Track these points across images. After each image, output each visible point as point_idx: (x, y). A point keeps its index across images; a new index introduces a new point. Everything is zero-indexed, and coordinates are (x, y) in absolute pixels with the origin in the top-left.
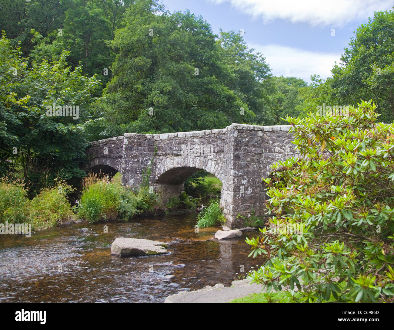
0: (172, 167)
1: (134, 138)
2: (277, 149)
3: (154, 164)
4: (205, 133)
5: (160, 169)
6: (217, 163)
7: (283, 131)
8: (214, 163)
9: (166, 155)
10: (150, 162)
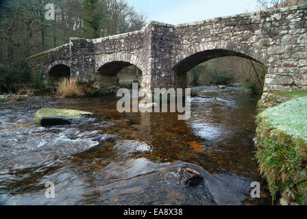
0: (106, 62)
1: (77, 41)
2: (185, 41)
3: (93, 61)
4: (128, 35)
5: (98, 65)
6: (138, 57)
8: (135, 57)
9: (101, 53)
10: (90, 60)
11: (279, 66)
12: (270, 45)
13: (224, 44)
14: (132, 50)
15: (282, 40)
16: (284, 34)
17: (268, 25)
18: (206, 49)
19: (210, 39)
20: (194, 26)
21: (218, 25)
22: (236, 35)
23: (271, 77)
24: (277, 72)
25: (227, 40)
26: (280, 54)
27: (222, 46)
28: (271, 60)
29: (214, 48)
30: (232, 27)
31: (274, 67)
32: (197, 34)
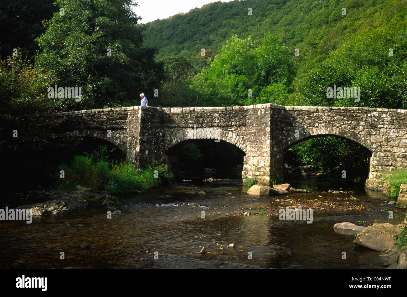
1: (149, 110)
2: (297, 124)
3: (164, 135)
4: (226, 109)
5: (171, 141)
6: (238, 135)
7: (304, 111)
8: (234, 135)
10: (161, 134)
11: (381, 151)
12: (372, 135)
13: (336, 130)
14: (231, 126)
15: (381, 132)
16: (381, 128)
17: (369, 119)
18: (320, 133)
19: (323, 124)
20: (307, 111)
21: (329, 113)
22: (346, 124)
23: (376, 160)
24: (380, 156)
25: (338, 127)
26: (380, 142)
27: (334, 132)
28: (374, 146)
29: (327, 133)
30: (342, 117)
31: (377, 152)
32: (310, 119)
